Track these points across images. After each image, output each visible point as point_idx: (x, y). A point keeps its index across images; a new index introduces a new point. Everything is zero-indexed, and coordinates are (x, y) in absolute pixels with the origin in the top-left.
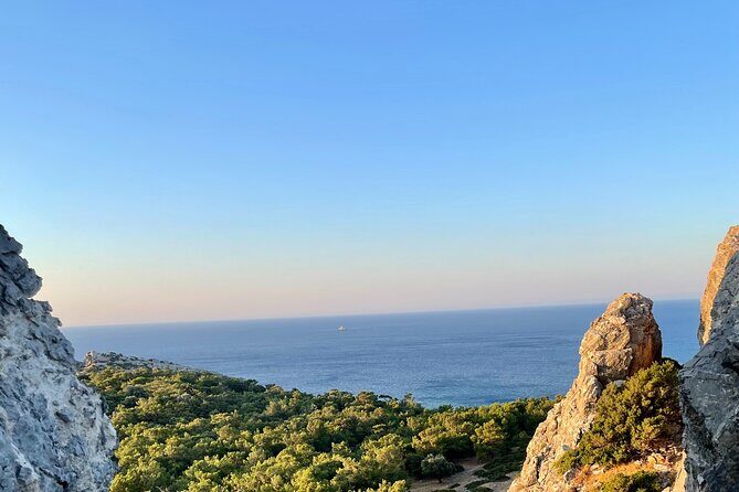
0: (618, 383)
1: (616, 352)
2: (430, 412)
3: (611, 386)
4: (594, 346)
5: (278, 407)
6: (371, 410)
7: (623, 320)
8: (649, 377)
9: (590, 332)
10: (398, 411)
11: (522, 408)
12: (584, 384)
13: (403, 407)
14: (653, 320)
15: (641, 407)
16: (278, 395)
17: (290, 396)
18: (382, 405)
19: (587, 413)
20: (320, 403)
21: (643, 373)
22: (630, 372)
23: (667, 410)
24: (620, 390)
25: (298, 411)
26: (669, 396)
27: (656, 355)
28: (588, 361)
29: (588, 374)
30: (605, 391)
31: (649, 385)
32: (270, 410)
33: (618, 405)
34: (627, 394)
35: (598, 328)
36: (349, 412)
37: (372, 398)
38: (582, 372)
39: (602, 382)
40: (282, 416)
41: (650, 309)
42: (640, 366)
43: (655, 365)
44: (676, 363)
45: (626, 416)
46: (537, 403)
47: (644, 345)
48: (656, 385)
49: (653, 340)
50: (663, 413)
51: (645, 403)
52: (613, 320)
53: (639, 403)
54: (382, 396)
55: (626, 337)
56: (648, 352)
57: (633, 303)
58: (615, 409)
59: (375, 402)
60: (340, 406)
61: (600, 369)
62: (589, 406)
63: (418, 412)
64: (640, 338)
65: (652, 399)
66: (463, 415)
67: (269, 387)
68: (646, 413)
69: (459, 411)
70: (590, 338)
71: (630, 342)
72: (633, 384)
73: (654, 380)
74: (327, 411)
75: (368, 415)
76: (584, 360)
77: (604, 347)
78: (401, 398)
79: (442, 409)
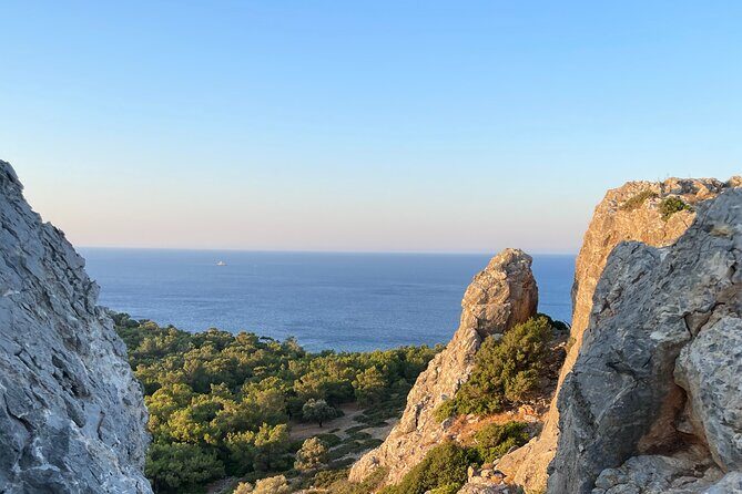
0: (496, 336)
1: (497, 305)
2: (312, 356)
3: (490, 339)
4: (475, 300)
5: (153, 344)
6: (251, 352)
7: (504, 275)
8: (525, 332)
9: (473, 286)
10: (279, 353)
11: (402, 355)
12: (464, 338)
13: (285, 350)
14: (532, 277)
15: (516, 361)
16: (153, 331)
17: (166, 333)
18: (263, 347)
19: (465, 365)
20: (198, 342)
21: (519, 328)
22: (507, 327)
23: (538, 364)
24: (498, 343)
25: (174, 349)
26: (541, 352)
27: (533, 312)
28: (469, 314)
29: (468, 327)
30: (483, 344)
31: (525, 340)
32: (144, 347)
33: (494, 358)
34: (504, 348)
35: (480, 281)
36: (229, 352)
37: (253, 339)
38: (464, 324)
39: (481, 335)
40: (158, 354)
41: (530, 266)
42: (518, 321)
43: (531, 320)
44: (549, 319)
45: (502, 369)
46: (417, 351)
47: (522, 301)
48: (531, 340)
49: (531, 296)
50: (535, 368)
51: (520, 357)
52: (495, 275)
53: (514, 357)
54: (263, 338)
55: (506, 291)
56: (525, 308)
57: (514, 259)
58: (492, 362)
59: (256, 343)
60: (219, 346)
61: (480, 322)
62: (468, 358)
63: (300, 355)
64: (519, 293)
65: (527, 354)
66: (346, 360)
67: (143, 322)
68: (519, 367)
69: (341, 356)
70: (473, 291)
71: (510, 297)
72: (510, 338)
73: (530, 335)
74: (206, 351)
75: (249, 356)
76: (466, 312)
77: (485, 301)
78: (282, 341)
79: (325, 354)
